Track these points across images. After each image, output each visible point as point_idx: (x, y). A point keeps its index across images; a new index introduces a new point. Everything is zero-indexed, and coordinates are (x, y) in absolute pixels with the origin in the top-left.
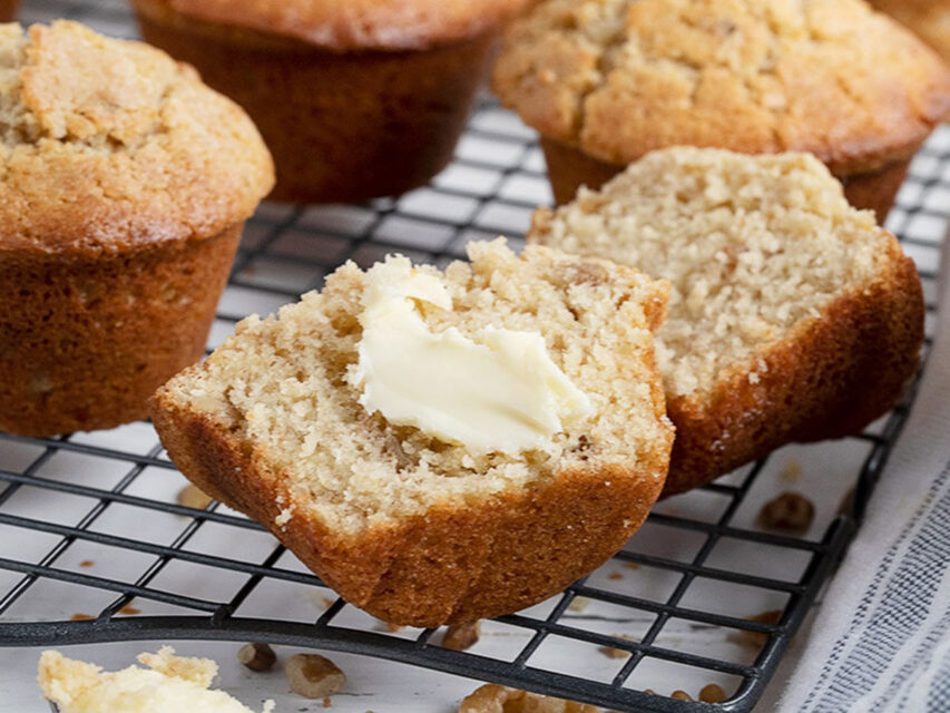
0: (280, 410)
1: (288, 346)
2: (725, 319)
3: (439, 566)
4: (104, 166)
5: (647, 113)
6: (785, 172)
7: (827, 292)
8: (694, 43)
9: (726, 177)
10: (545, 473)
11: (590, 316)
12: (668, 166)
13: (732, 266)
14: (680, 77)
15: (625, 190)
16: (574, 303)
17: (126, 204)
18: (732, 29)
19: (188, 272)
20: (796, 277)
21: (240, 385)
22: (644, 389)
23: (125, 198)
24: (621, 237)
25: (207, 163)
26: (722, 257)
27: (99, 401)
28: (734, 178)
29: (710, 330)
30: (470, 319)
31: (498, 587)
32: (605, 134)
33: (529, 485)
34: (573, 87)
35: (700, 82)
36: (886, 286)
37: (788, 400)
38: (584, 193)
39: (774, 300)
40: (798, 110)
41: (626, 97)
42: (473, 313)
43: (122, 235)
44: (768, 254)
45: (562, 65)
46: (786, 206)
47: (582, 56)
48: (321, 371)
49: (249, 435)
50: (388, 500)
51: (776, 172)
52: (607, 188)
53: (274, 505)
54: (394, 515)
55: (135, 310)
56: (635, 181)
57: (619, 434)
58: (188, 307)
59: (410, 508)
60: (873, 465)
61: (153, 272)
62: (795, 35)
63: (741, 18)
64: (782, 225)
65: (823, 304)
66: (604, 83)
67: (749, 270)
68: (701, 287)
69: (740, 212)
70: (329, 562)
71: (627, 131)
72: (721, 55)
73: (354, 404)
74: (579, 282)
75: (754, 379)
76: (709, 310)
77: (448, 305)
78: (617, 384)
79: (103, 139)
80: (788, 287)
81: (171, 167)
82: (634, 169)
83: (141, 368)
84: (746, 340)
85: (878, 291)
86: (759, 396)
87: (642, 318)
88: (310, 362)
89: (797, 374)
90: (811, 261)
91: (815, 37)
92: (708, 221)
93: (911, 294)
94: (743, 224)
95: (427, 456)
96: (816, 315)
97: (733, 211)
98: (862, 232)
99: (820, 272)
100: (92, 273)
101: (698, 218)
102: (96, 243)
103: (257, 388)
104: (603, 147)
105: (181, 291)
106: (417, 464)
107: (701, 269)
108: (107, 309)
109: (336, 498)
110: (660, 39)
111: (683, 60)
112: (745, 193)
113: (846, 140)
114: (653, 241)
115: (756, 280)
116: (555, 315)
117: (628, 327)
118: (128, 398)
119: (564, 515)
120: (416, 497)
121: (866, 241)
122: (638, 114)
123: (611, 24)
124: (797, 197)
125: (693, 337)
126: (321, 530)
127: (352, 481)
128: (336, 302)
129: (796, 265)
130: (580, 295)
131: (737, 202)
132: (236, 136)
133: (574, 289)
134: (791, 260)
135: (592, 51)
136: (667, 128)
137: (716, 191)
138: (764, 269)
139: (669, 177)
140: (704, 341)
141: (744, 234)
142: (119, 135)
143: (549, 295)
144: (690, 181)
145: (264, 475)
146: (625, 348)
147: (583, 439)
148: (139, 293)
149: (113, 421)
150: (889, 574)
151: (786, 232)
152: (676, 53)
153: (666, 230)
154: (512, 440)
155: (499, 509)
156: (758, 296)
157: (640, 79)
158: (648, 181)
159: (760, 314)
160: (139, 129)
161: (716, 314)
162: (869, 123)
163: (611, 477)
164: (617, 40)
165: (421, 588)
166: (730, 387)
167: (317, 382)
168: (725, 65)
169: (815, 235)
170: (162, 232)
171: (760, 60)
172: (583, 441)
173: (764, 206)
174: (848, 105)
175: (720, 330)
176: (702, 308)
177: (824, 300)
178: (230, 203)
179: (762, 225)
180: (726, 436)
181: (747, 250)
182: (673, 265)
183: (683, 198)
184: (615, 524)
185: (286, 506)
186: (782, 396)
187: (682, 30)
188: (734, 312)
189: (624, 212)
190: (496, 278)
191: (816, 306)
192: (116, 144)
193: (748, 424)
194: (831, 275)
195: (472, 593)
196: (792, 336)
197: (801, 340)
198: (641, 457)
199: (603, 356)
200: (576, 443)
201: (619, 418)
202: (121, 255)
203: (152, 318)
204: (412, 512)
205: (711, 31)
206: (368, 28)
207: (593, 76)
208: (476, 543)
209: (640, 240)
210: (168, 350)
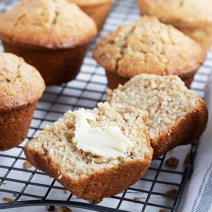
0: (56, 149)
1: (57, 133)
2: (160, 119)
3: (98, 185)
4: (7, 87)
5: (134, 65)
6: (171, 80)
7: (185, 111)
8: (144, 47)
9: (156, 81)
10: (123, 162)
11: (129, 121)
12: (141, 79)
13: (160, 105)
14: (141, 56)
15: (130, 85)
16: (125, 118)
17: (12, 97)
18: (153, 43)
19: (27, 111)
20: (177, 108)
21: (46, 143)
22: (145, 140)
23: (12, 95)
24: (131, 97)
25: (30, 84)
26: (158, 103)
27: (6, 144)
28: (158, 82)
29: (156, 121)
30: (101, 123)
31: (111, 189)
32: (124, 70)
33: (119, 165)
34: (115, 59)
35: (146, 57)
36: (199, 110)
37: (176, 138)
38: (120, 86)
39: (171, 113)
40: (171, 63)
41: (128, 61)
42: (101, 122)
43: (12, 104)
44: (169, 102)
45: (112, 53)
46: (172, 89)
47: (116, 51)
48: (65, 139)
49: (50, 156)
50: (85, 171)
51: (168, 80)
52: (126, 84)
53: (57, 174)
54: (87, 175)
55: (15, 122)
56: (133, 82)
57: (140, 151)
58: (27, 120)
59: (91, 173)
60: (194, 150)
61: (19, 112)
62: (168, 44)
63: (155, 40)
64: (172, 94)
65: (184, 115)
66: (123, 57)
67: (164, 106)
68: (153, 111)
69: (161, 91)
70: (72, 187)
71: (129, 70)
72: (151, 49)
73: (75, 147)
74: (126, 113)
75: (169, 134)
76: (155, 116)
77: (95, 120)
78: (138, 139)
79: (5, 80)
80: (175, 110)
81: (22, 86)
82: (132, 80)
83: (16, 135)
84: (166, 124)
85: (197, 111)
86: (170, 139)
87: (142, 121)
88: (62, 137)
89: (178, 132)
90: (180, 104)
91: (173, 44)
92: (153, 93)
93: (205, 111)
94: (162, 94)
95: (94, 159)
96: (183, 117)
97: (159, 91)
98: (192, 96)
99: (183, 107)
100: (5, 114)
101: (150, 92)
102: (6, 107)
103: (50, 144)
104: (123, 73)
105: (25, 116)
106: (91, 161)
107: (152, 105)
108: (8, 122)
109: (72, 171)
110: (136, 46)
111: (142, 51)
112: (161, 86)
113: (182, 70)
114: (139, 98)
115: (167, 108)
116: (121, 121)
117: (140, 124)
118: (13, 142)
119: (127, 172)
120: (92, 170)
121: (193, 98)
122: (132, 65)
123: (123, 42)
124: (174, 87)
125: (152, 124)
126: (70, 180)
127: (76, 167)
128: (67, 121)
129: (176, 105)
130: (127, 116)
131: (159, 88)
132: (36, 76)
133: (125, 115)
134: (175, 103)
135: (119, 49)
136: (139, 69)
137: (154, 85)
138: (168, 105)
139: (141, 82)
140: (155, 125)
141: (162, 97)
142: (9, 79)
143: (119, 116)
144: (147, 83)
145: (54, 167)
146: (139, 129)
147: (131, 153)
148: (16, 118)
149: (9, 148)
150: (205, 183)
151: (172, 96)
152: (140, 49)
153: (142, 96)
154: (115, 155)
155: (112, 171)
156: (167, 112)
157: (131, 56)
158: (136, 83)
159: (168, 117)
160: (14, 77)
161: (157, 117)
162: (188, 65)
163: (139, 162)
164: (125, 46)
165: (93, 191)
166: (163, 136)
167: (64, 142)
168: (152, 52)
169: (180, 97)
170: (22, 103)
171: (160, 50)
172: (132, 154)
173: (166, 89)
174: (182, 61)
175: (159, 122)
176: (153, 116)
177: (184, 114)
178: (37, 94)
179: (166, 94)
180: (162, 148)
181: (163, 101)
182: (145, 105)
183: (145, 87)
184: (139, 173)
185: (60, 174)
186: (175, 137)
187: (141, 44)
188: (162, 117)
189: (131, 91)
190: (106, 112)
191: (183, 115)
192: (8, 81)
193: (167, 145)
194: (185, 107)
195: (105, 191)
196: (177, 123)
197: (179, 124)
198: (146, 157)
199: (134, 131)
200: (130, 154)
201: (140, 148)
202: (12, 109)
203: (19, 123)
204: (91, 174)
205: (148, 44)
206: (61, 44)
207: (119, 56)
208: (106, 179)
209: (136, 98)
210: (22, 130)
